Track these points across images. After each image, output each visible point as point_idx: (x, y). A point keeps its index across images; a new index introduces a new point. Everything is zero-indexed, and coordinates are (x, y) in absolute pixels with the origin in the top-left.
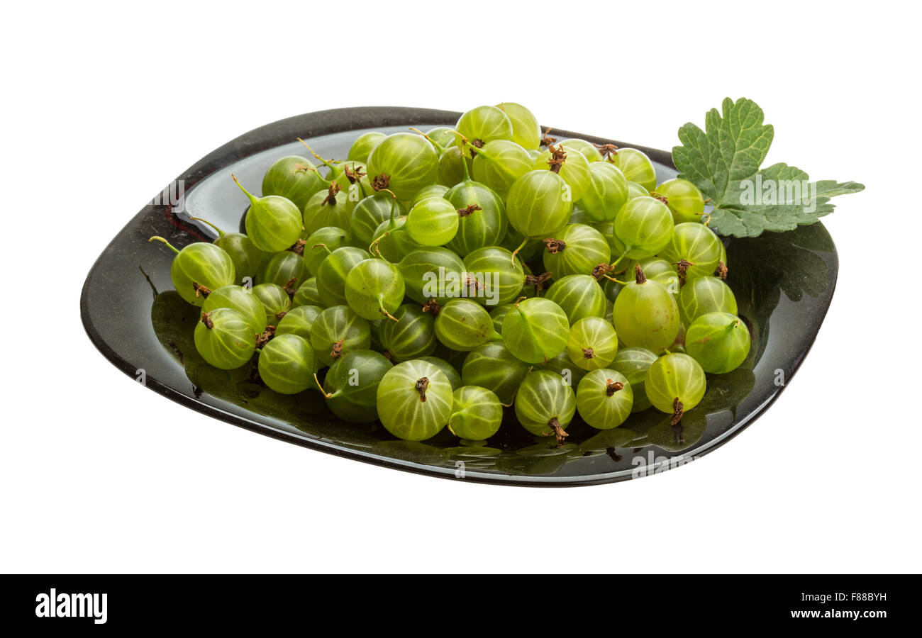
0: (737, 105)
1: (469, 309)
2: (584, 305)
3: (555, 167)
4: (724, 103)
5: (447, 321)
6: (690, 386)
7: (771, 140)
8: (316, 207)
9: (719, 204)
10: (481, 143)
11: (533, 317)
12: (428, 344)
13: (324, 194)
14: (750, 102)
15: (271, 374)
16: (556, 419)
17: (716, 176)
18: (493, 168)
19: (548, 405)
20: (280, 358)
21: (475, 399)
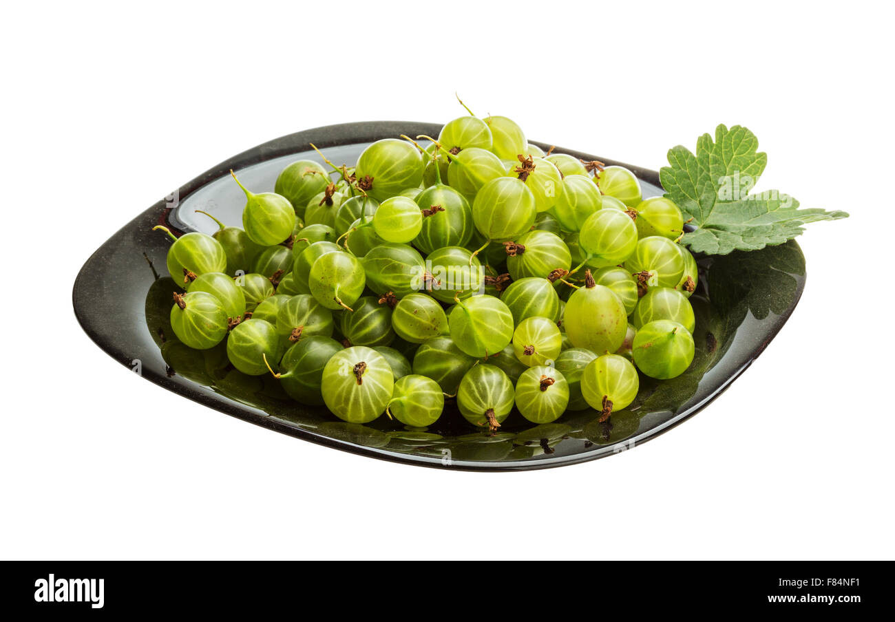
0: (731, 132)
1: (425, 304)
2: (534, 305)
3: (523, 176)
4: (717, 130)
5: (402, 315)
6: (620, 387)
7: (764, 167)
8: (314, 207)
9: (703, 224)
10: (458, 150)
11: (475, 312)
12: (385, 335)
13: (322, 195)
14: (746, 129)
15: (236, 354)
16: (491, 410)
17: (703, 197)
18: (464, 173)
19: (484, 397)
20: (244, 340)
21: (416, 387)
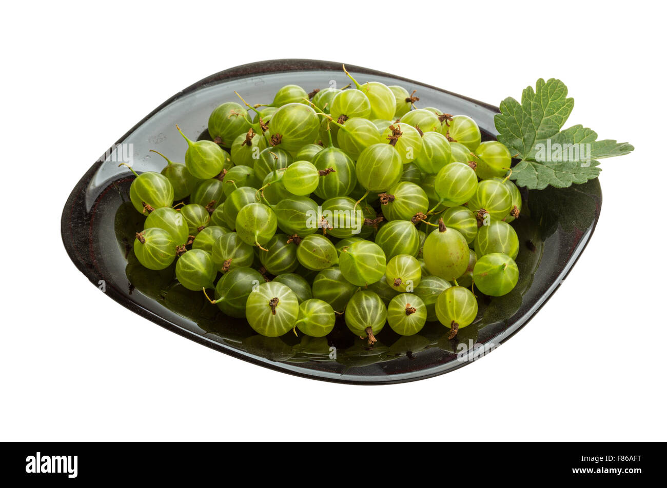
0: (547, 84)
1: (320, 242)
2: (401, 244)
3: (393, 142)
4: (537, 83)
5: (303, 251)
6: (464, 312)
7: (572, 109)
8: (238, 146)
9: (526, 158)
10: (346, 118)
11: (358, 257)
12: (291, 264)
13: (243, 137)
14: (559, 81)
15: (182, 277)
16: (370, 327)
17: (526, 137)
18: (349, 139)
19: (365, 318)
20: (189, 267)
21: (315, 310)
